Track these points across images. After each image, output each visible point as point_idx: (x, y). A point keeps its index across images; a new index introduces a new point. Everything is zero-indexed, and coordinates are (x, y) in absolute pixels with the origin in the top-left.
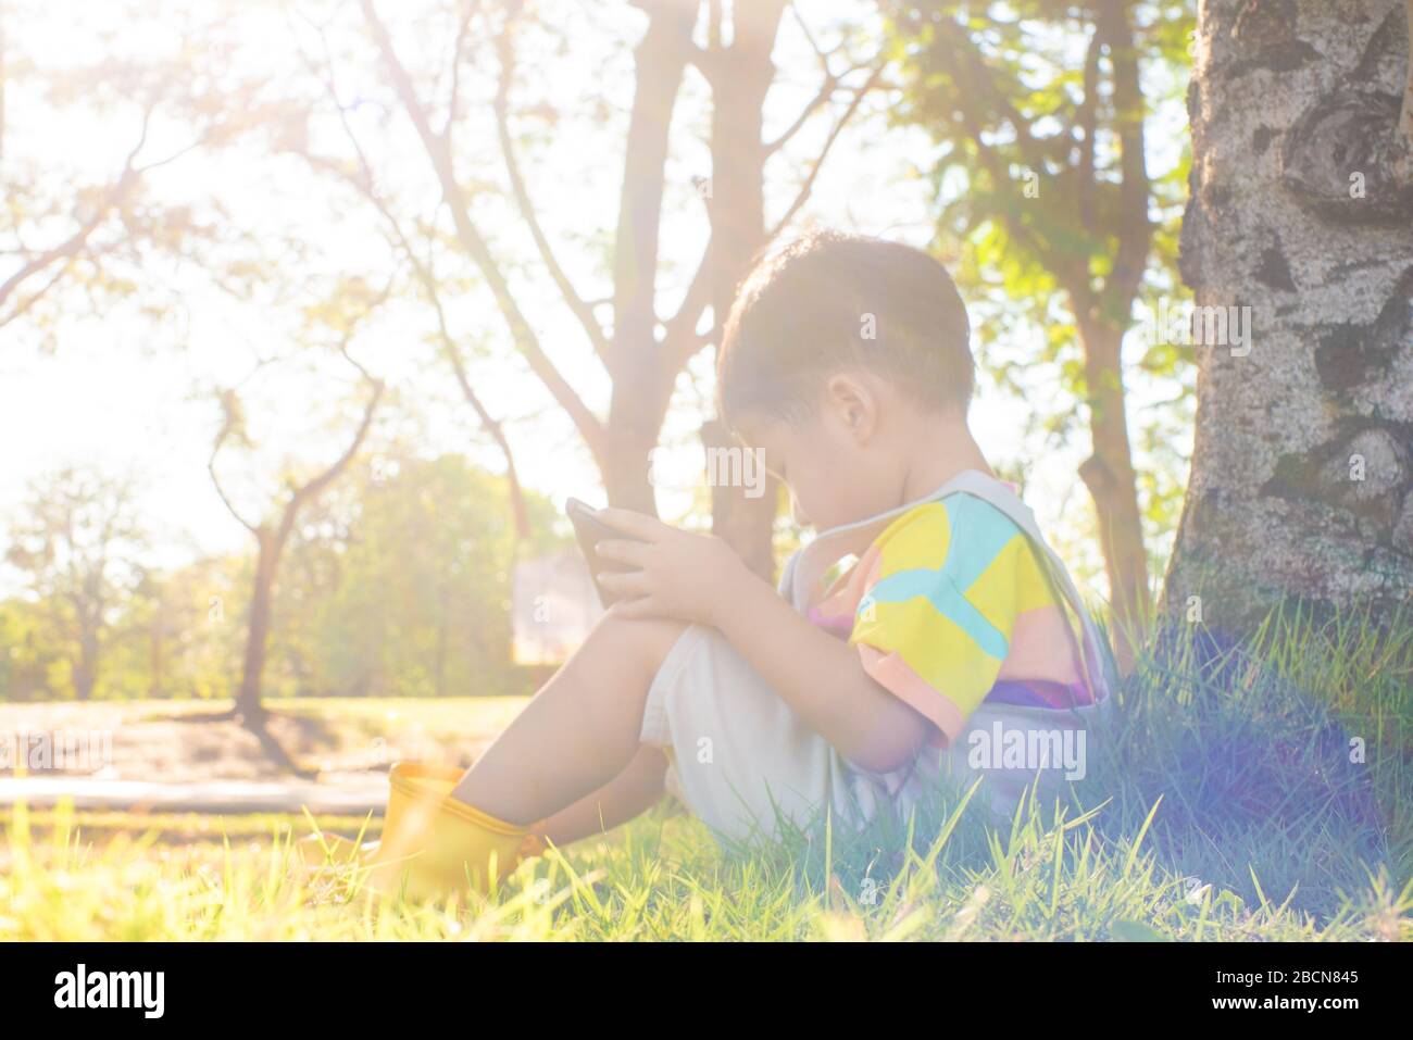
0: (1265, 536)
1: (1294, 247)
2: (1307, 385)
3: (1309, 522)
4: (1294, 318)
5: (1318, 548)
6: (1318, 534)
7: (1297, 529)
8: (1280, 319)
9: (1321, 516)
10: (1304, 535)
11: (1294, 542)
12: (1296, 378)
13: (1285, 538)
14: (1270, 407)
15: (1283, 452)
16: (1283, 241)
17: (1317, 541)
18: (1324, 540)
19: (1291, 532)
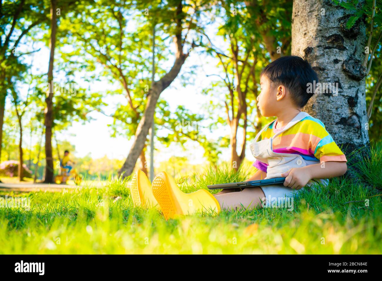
0: (339, 132)
1: (342, 81)
2: (346, 106)
3: (348, 130)
4: (342, 94)
5: (350, 134)
6: (350, 132)
7: (346, 131)
8: (339, 93)
9: (350, 129)
10: (347, 132)
11: (345, 133)
12: (343, 104)
13: (343, 132)
14: (337, 109)
15: (341, 117)
16: (340, 80)
17: (350, 133)
18: (351, 133)
19: (345, 131)
